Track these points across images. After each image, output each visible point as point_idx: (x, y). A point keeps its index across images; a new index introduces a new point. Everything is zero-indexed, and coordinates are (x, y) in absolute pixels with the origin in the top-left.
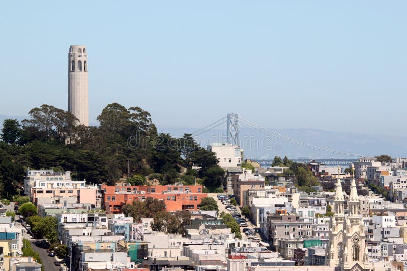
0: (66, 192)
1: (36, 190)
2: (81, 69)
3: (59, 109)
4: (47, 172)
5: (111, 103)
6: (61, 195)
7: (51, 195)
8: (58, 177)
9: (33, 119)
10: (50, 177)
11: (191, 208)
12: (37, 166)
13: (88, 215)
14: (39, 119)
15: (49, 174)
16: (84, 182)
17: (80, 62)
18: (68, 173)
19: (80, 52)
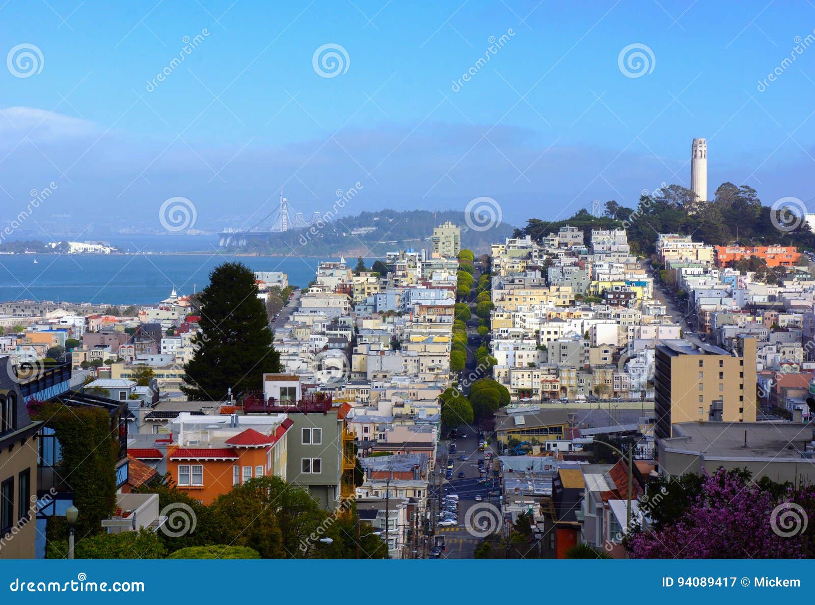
0: (688, 251)
2: (701, 156)
3: (684, 188)
4: (673, 236)
5: (725, 182)
6: (684, 253)
8: (682, 239)
9: (663, 195)
10: (675, 239)
11: (786, 264)
12: (665, 232)
13: (704, 269)
17: (701, 151)
18: (690, 237)
19: (701, 143)
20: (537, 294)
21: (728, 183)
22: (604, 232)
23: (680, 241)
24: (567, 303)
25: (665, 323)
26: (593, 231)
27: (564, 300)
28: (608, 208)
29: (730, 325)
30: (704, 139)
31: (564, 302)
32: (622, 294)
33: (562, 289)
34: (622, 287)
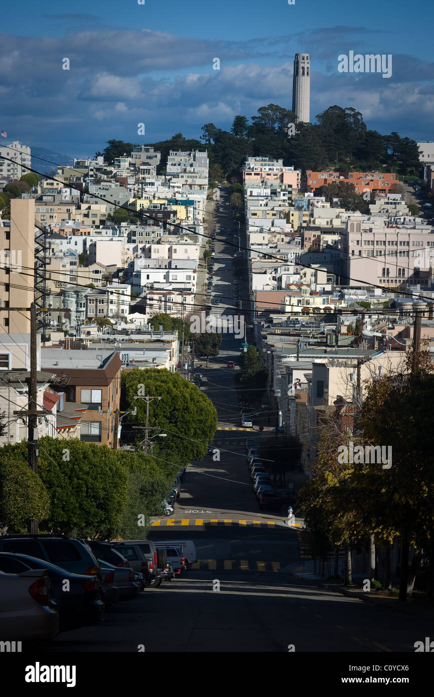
0: (272, 175)
1: (246, 172)
2: (303, 74)
3: (282, 108)
4: (262, 159)
5: (332, 105)
6: (268, 177)
7: (259, 177)
8: (271, 163)
9: (260, 115)
10: (264, 163)
11: (382, 192)
12: (255, 155)
13: (271, 190)
14: (265, 116)
15: (265, 161)
16: (292, 168)
17: (303, 68)
18: (281, 161)
19: (303, 59)
20: (59, 211)
21: (335, 106)
22: (183, 153)
23: (269, 165)
24: (97, 223)
25: (184, 242)
26: (171, 152)
27: (94, 219)
28: (207, 131)
29: (258, 245)
30: (308, 55)
31: (94, 222)
32: (160, 212)
33: (94, 207)
34: (161, 205)
